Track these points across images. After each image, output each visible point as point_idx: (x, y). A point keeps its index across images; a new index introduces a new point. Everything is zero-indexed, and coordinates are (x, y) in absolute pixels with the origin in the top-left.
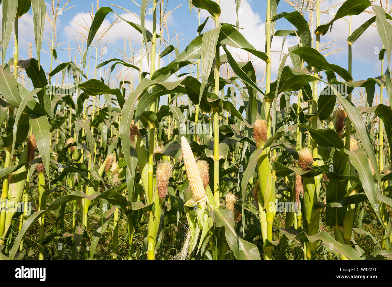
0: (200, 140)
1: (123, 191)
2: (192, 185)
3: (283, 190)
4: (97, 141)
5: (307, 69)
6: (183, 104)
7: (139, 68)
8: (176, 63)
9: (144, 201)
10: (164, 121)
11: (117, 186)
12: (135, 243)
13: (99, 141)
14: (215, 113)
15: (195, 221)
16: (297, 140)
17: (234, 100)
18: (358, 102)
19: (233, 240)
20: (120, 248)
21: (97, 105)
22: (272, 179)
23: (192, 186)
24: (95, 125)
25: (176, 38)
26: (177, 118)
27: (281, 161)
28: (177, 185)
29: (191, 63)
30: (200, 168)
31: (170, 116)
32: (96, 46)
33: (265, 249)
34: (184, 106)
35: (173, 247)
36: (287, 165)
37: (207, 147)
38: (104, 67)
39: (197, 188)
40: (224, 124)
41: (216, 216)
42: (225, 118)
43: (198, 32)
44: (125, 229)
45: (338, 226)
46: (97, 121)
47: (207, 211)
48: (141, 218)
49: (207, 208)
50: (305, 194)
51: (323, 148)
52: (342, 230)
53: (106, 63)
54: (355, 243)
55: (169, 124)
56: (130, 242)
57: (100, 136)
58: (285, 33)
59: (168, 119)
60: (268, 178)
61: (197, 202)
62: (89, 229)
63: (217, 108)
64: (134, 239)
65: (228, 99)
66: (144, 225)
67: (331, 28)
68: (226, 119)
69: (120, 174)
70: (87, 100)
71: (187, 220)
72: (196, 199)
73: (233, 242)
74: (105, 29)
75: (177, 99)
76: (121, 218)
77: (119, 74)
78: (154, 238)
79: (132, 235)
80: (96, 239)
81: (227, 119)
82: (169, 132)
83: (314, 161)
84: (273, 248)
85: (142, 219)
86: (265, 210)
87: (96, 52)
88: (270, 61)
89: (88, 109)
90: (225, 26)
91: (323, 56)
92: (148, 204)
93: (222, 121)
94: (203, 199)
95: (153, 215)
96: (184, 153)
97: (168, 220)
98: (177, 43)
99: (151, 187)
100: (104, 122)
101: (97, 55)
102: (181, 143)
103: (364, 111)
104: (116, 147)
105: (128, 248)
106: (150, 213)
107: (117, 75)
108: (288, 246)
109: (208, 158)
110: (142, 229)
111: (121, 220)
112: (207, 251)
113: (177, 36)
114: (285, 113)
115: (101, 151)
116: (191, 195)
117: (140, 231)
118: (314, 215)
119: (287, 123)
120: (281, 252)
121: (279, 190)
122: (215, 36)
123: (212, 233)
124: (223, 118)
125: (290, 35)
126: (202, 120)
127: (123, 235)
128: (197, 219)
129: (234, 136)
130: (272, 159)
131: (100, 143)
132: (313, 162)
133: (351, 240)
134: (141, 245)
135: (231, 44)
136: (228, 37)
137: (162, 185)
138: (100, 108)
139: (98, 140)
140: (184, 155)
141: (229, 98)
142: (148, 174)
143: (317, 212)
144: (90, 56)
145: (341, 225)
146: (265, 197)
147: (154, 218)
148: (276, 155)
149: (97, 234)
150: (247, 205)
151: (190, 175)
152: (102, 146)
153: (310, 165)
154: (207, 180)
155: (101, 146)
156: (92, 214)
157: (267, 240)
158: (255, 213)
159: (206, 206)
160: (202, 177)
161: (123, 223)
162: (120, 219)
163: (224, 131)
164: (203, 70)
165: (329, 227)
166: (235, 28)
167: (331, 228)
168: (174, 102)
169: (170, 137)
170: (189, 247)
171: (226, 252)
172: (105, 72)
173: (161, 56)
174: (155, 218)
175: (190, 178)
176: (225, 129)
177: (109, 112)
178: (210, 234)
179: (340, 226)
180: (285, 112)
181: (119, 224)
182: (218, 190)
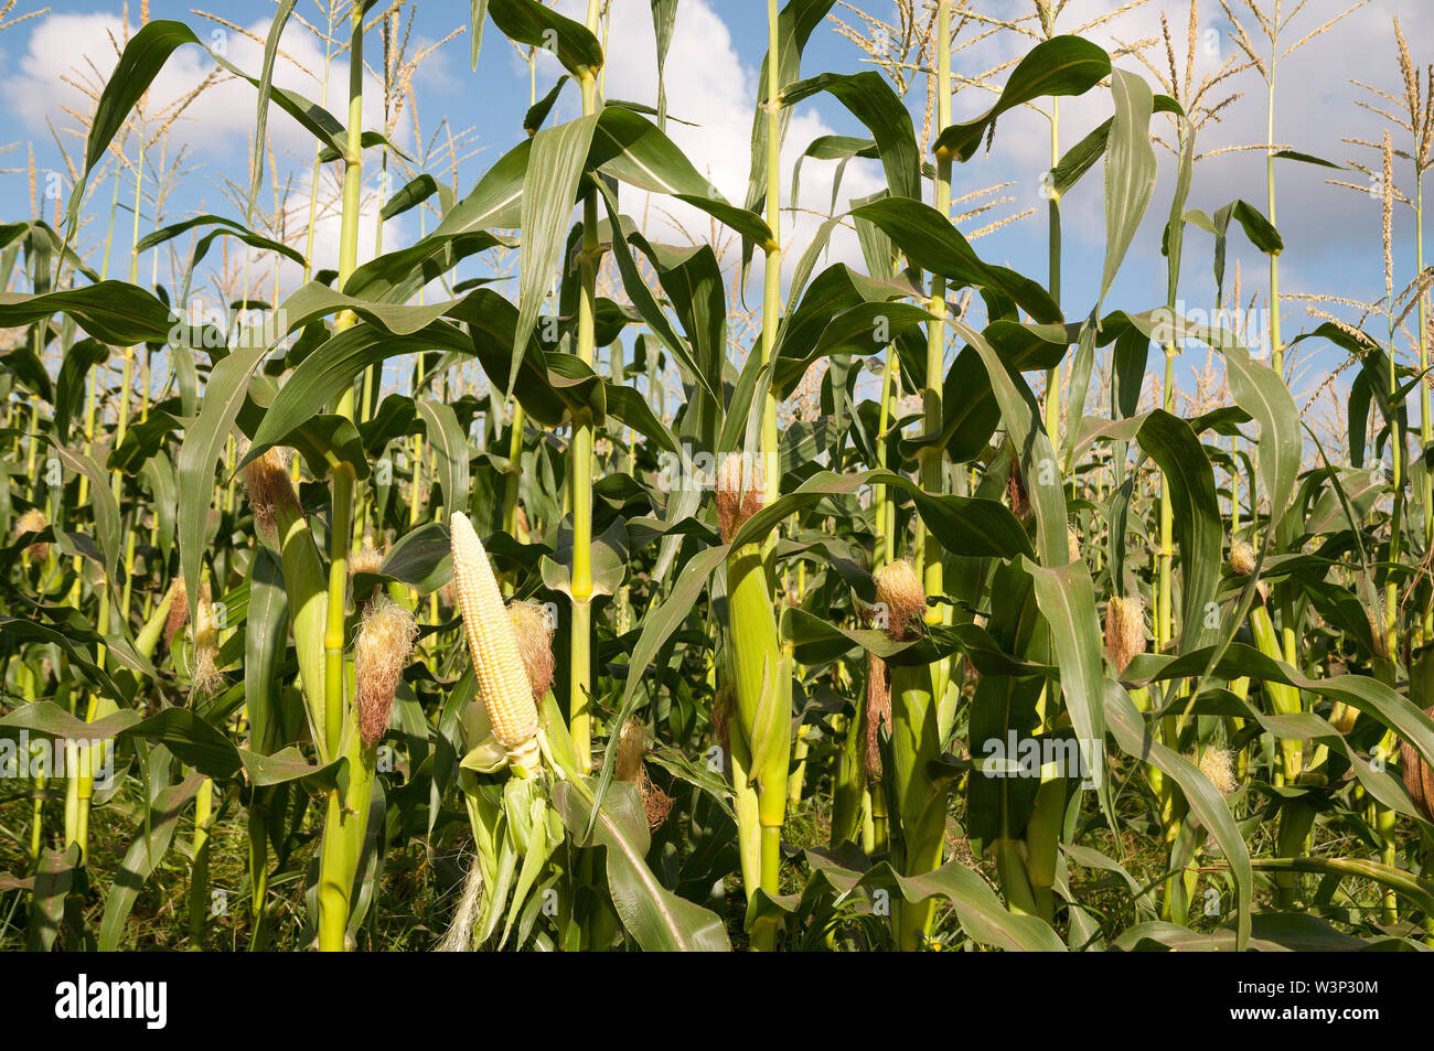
0: (533, 527)
1: (235, 714)
2: (488, 691)
3: (826, 712)
4: (137, 523)
5: (907, 280)
6: (471, 393)
7: (303, 254)
8: (444, 239)
9: (310, 754)
10: (399, 455)
11: (208, 695)
12: (273, 911)
13: (145, 525)
14: (579, 429)
15: (497, 823)
16: (875, 531)
17: (658, 383)
18: (1095, 402)
19: (637, 894)
20: (216, 929)
21: (142, 387)
22: (778, 671)
23: (490, 697)
24: (131, 463)
25: (448, 149)
26: (439, 445)
27: (822, 605)
28: (441, 690)
29: (498, 243)
30: (522, 627)
31: (419, 437)
32: (136, 165)
33: (752, 924)
34: (474, 399)
35: (416, 924)
36: (846, 621)
37: (547, 551)
38: (172, 246)
39: (508, 702)
40: (622, 470)
41: (576, 808)
42: (626, 449)
43: (526, 131)
44: (239, 859)
45: (1012, 841)
46: (138, 448)
47: (546, 789)
48: (302, 817)
49: (543, 776)
50: (897, 725)
51: (962, 561)
52: (1025, 855)
53: (175, 230)
54: (1070, 898)
55: (417, 466)
56: (258, 905)
57: (151, 506)
58: (843, 147)
59: (412, 447)
60: (767, 668)
61: (509, 753)
62: (99, 861)
63: (587, 409)
64: (270, 895)
65: (635, 377)
66: (313, 842)
67: (990, 136)
68: (628, 453)
69: (222, 649)
70: (100, 369)
71: (469, 821)
72: (502, 743)
73: (634, 903)
74: (173, 105)
75: (447, 374)
76: (222, 814)
77: (231, 273)
78: (345, 891)
79: (262, 879)
80: (124, 897)
81: (632, 450)
82: (415, 497)
83: (928, 606)
84: (783, 920)
85: (307, 820)
86: (754, 784)
87: (139, 185)
88: (777, 245)
89: (104, 401)
90: (616, 112)
91: (961, 237)
92: (325, 761)
93: (615, 458)
94: (531, 745)
95: (342, 802)
96: (460, 572)
97: (400, 820)
98: (451, 167)
99: (334, 699)
100: (168, 453)
101: (141, 201)
102: (450, 535)
103: (1102, 431)
104: (212, 549)
105: (248, 928)
106: (329, 797)
107: (222, 276)
108: (834, 911)
109: (550, 591)
110: (303, 855)
111: (224, 826)
112: (542, 935)
113: (451, 141)
115: (152, 560)
116: (484, 728)
117: (296, 865)
118: (928, 802)
119: (848, 469)
120: (809, 932)
121: (809, 711)
122: (575, 144)
123: (559, 870)
124: (617, 447)
125: (859, 154)
126: (538, 450)
127: (233, 881)
128: (505, 819)
129: (652, 514)
130: (792, 599)
131: (149, 532)
132: (924, 611)
133: (1052, 888)
134: (299, 917)
135: (637, 177)
136: (626, 151)
137: (376, 693)
138: (151, 401)
139: (143, 519)
140: (462, 582)
141: (640, 377)
142: (326, 649)
143: (939, 790)
144: (115, 201)
145: (1021, 834)
146: (755, 736)
147: (345, 812)
148: (806, 586)
149: (127, 879)
150: (690, 766)
151: (481, 655)
152: (159, 542)
153: (916, 622)
154: (546, 675)
155: (154, 543)
156: (109, 802)
157: (759, 892)
158: (720, 794)
159: (542, 770)
160: (526, 664)
161: (231, 836)
162: (217, 821)
163: (615, 495)
164: (528, 267)
165: (979, 842)
166: (653, 119)
167: (985, 845)
168: (437, 383)
169: (420, 512)
170: (475, 924)
171: (612, 938)
172: (176, 262)
173: (387, 214)
174: (348, 815)
175: (481, 666)
176: (622, 487)
177: (187, 416)
178: (552, 874)
179: (1018, 838)
181: (215, 837)
182: (584, 710)
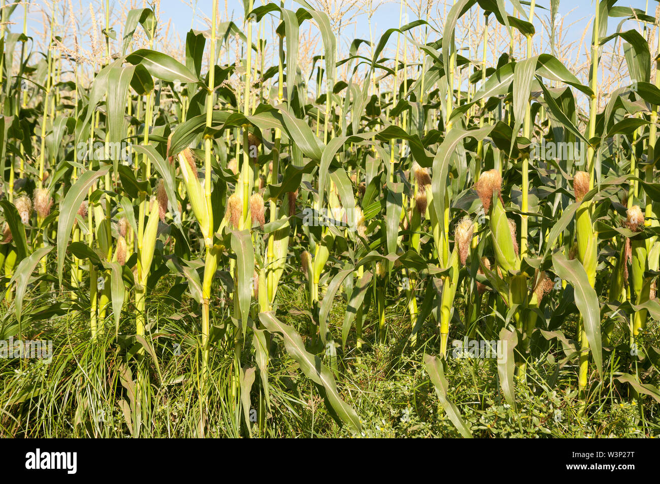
3: (606, 256)
14: (524, 160)
22: (593, 241)
50: (634, 260)
60: (589, 240)
63: (527, 153)
78: (449, 309)
92: (443, 268)
95: (451, 281)
106: (446, 279)
114: (614, 146)
121: (601, 255)
122: (530, 69)
132: (644, 222)
135: (547, 74)
143: (647, 281)
147: (451, 284)
153: (641, 225)
180: (613, 144)
